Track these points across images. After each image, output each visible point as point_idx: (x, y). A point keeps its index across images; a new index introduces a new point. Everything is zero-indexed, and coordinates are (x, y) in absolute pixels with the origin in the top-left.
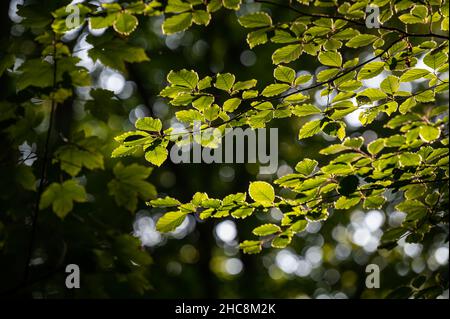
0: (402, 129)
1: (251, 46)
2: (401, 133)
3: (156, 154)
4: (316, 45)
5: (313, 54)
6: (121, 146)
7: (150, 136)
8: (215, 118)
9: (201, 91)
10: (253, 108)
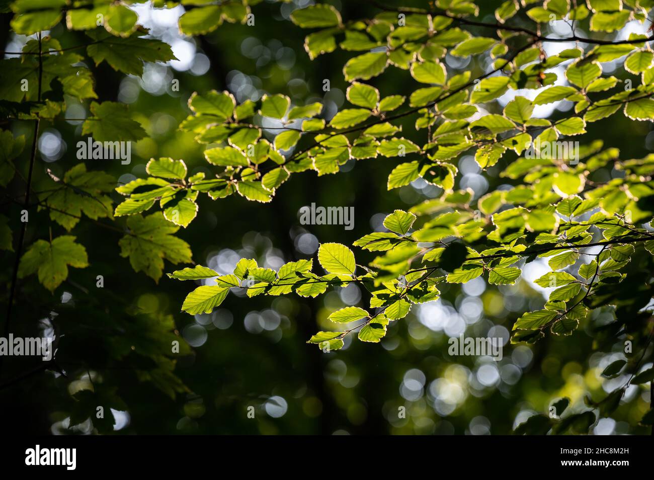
0: (528, 179)
1: (312, 55)
2: (526, 184)
3: (180, 210)
4: (408, 53)
5: (404, 67)
6: (128, 200)
7: (169, 186)
8: (264, 160)
9: (240, 122)
10: (318, 144)
